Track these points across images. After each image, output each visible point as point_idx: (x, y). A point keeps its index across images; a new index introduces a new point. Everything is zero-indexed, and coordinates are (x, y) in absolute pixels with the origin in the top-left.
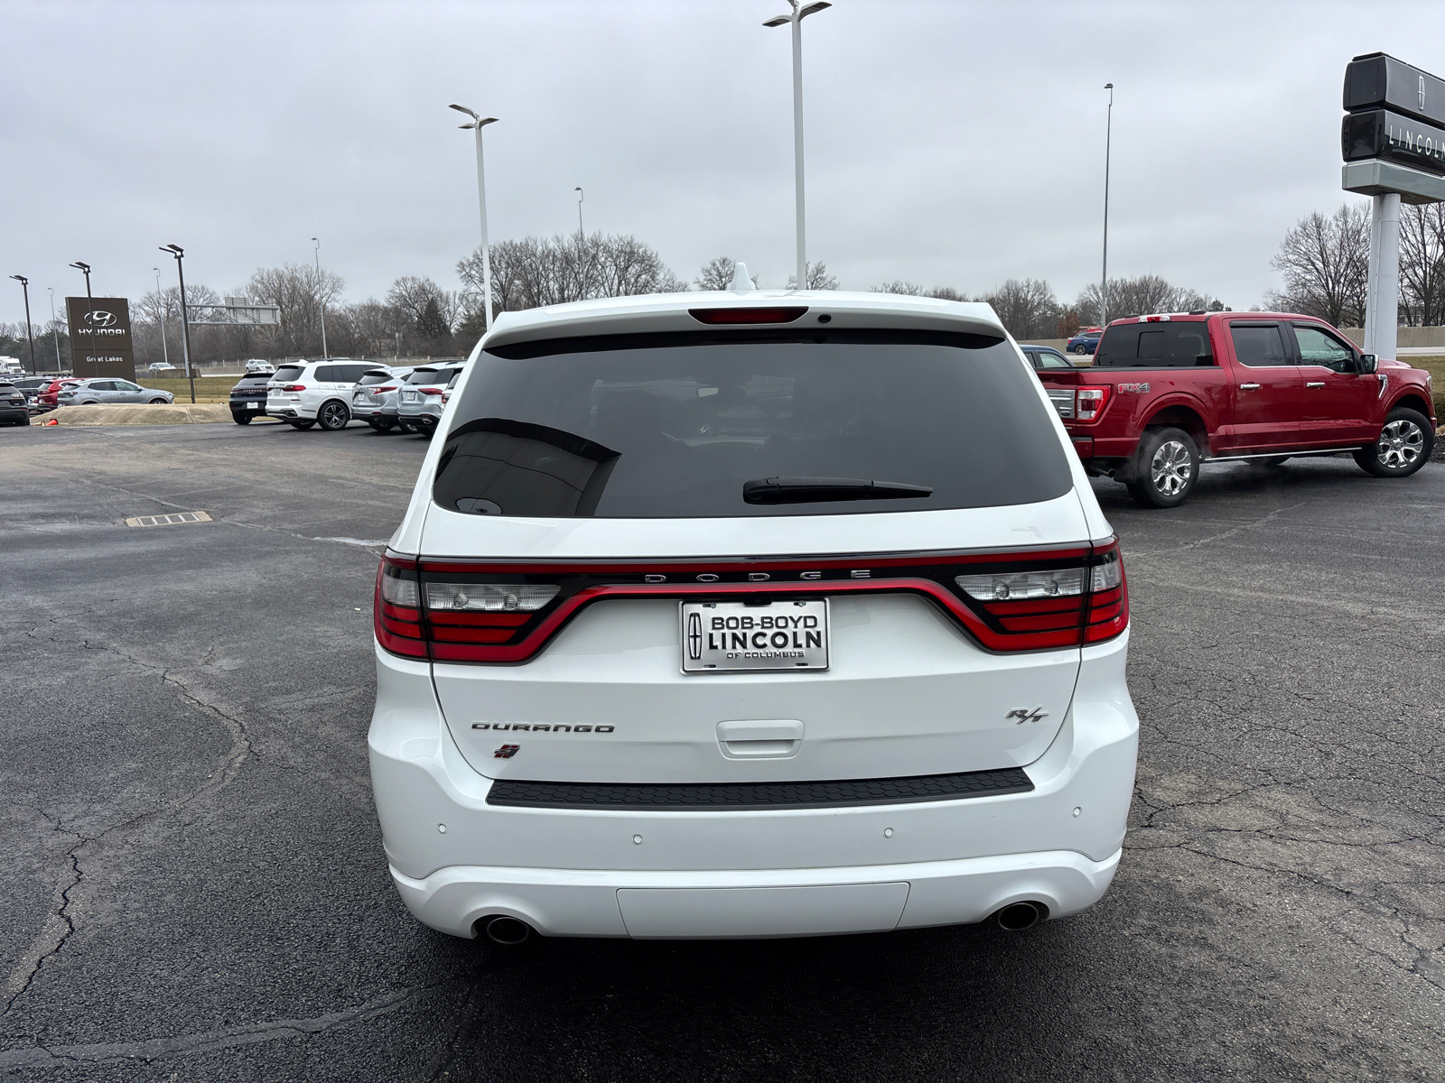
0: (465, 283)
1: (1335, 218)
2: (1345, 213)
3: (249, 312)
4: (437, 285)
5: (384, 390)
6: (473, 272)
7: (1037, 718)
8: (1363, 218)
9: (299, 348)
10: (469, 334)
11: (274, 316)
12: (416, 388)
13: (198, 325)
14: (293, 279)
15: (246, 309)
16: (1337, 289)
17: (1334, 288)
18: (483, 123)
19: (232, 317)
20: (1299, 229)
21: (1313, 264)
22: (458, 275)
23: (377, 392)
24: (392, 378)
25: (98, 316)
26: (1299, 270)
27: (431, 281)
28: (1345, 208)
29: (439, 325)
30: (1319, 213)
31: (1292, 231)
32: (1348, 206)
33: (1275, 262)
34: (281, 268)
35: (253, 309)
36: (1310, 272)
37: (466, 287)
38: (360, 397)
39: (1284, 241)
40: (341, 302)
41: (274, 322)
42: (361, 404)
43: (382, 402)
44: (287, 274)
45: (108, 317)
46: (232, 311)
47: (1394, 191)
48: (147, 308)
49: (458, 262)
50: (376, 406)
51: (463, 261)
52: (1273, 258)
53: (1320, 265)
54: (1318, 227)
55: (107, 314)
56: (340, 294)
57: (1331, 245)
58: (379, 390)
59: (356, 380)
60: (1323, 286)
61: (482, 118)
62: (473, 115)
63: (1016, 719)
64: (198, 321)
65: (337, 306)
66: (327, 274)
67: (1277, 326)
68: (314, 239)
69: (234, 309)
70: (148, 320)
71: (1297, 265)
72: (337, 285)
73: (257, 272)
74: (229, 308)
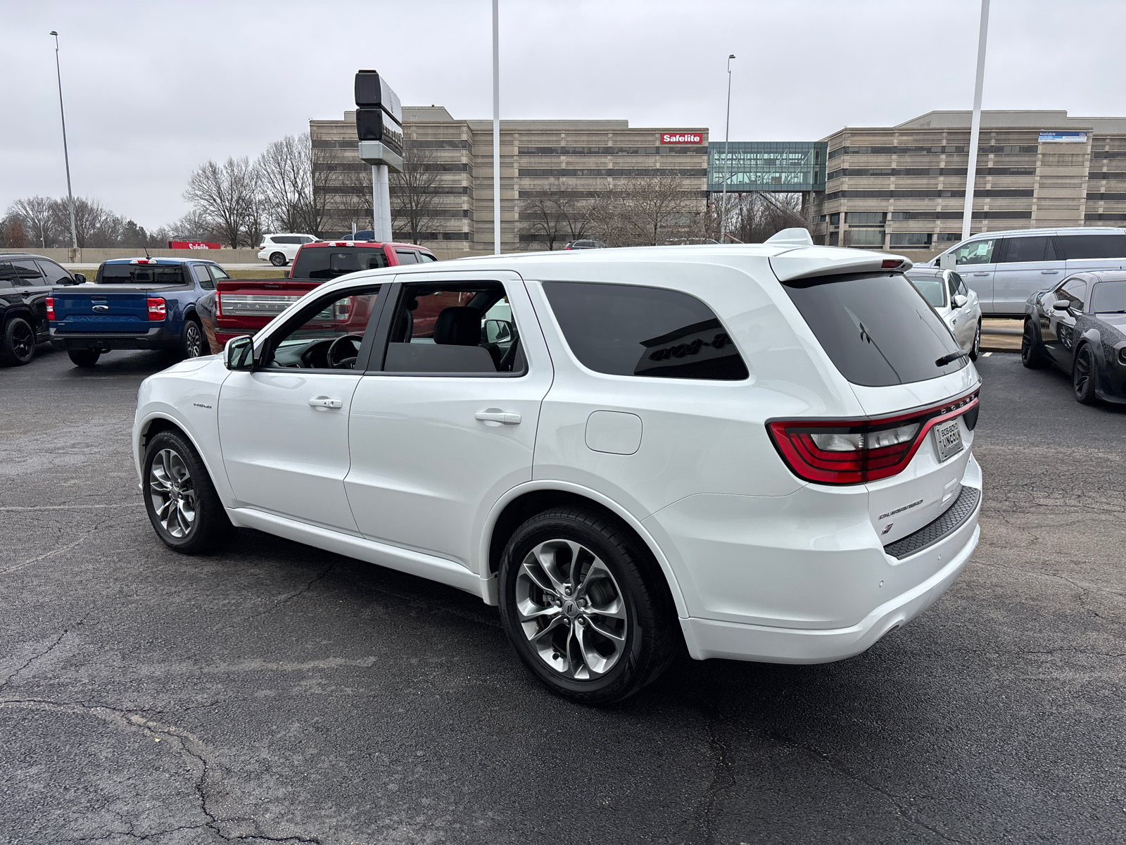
1: (225, 166)
2: (231, 164)
8: (244, 169)
16: (232, 218)
17: (230, 217)
20: (201, 172)
21: (214, 200)
26: (205, 203)
28: (231, 159)
30: (213, 162)
31: (196, 173)
32: (233, 159)
33: (186, 194)
36: (212, 204)
39: (190, 180)
47: (386, 164)
52: (185, 192)
53: (218, 201)
54: (214, 172)
57: (225, 185)
60: (222, 215)
67: (414, 253)
71: (203, 199)
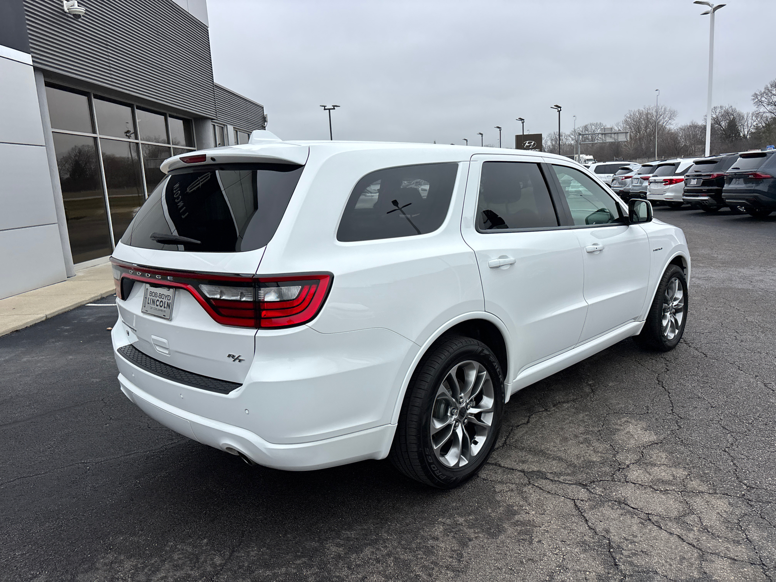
0: (756, 106)
3: (613, 135)
4: (737, 110)
5: (627, 178)
6: (763, 99)
7: (240, 361)
9: (645, 153)
10: (755, 138)
11: (626, 137)
12: (639, 176)
13: (596, 143)
14: (647, 114)
15: (611, 133)
18: (715, 9)
19: (604, 138)
22: (752, 102)
23: (623, 179)
24: (633, 171)
25: (528, 143)
27: (733, 107)
29: (736, 134)
34: (642, 109)
35: (615, 133)
37: (757, 109)
38: (615, 181)
40: (674, 125)
41: (625, 140)
42: (615, 186)
43: (625, 184)
44: (645, 112)
45: (532, 144)
46: (604, 135)
48: (572, 136)
49: (754, 93)
50: (621, 187)
51: (757, 93)
55: (532, 142)
56: (674, 120)
58: (624, 178)
59: (614, 172)
61: (715, 5)
62: (709, 5)
63: (231, 359)
64: (596, 142)
65: (672, 127)
66: (668, 109)
68: (657, 90)
69: (605, 134)
70: (572, 142)
72: (673, 115)
73: (628, 112)
74: (603, 134)
